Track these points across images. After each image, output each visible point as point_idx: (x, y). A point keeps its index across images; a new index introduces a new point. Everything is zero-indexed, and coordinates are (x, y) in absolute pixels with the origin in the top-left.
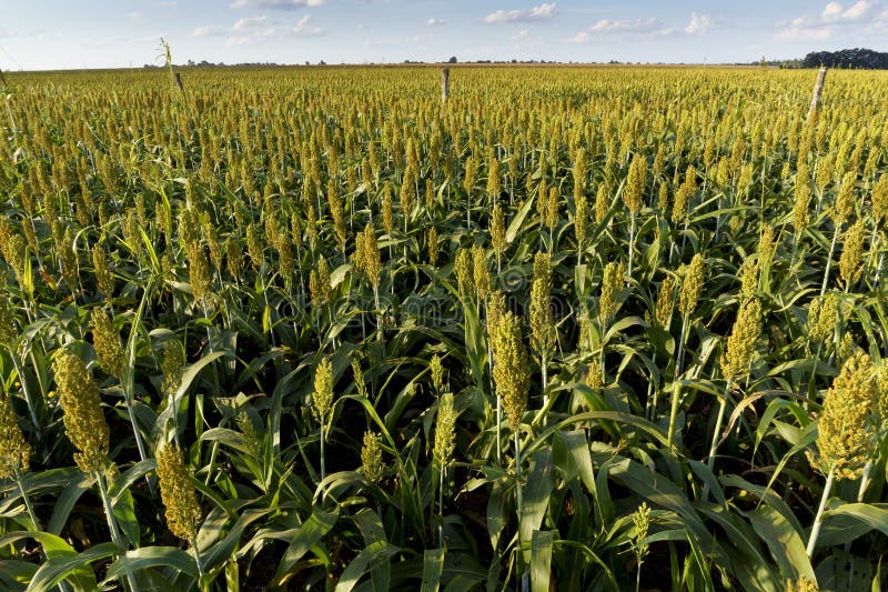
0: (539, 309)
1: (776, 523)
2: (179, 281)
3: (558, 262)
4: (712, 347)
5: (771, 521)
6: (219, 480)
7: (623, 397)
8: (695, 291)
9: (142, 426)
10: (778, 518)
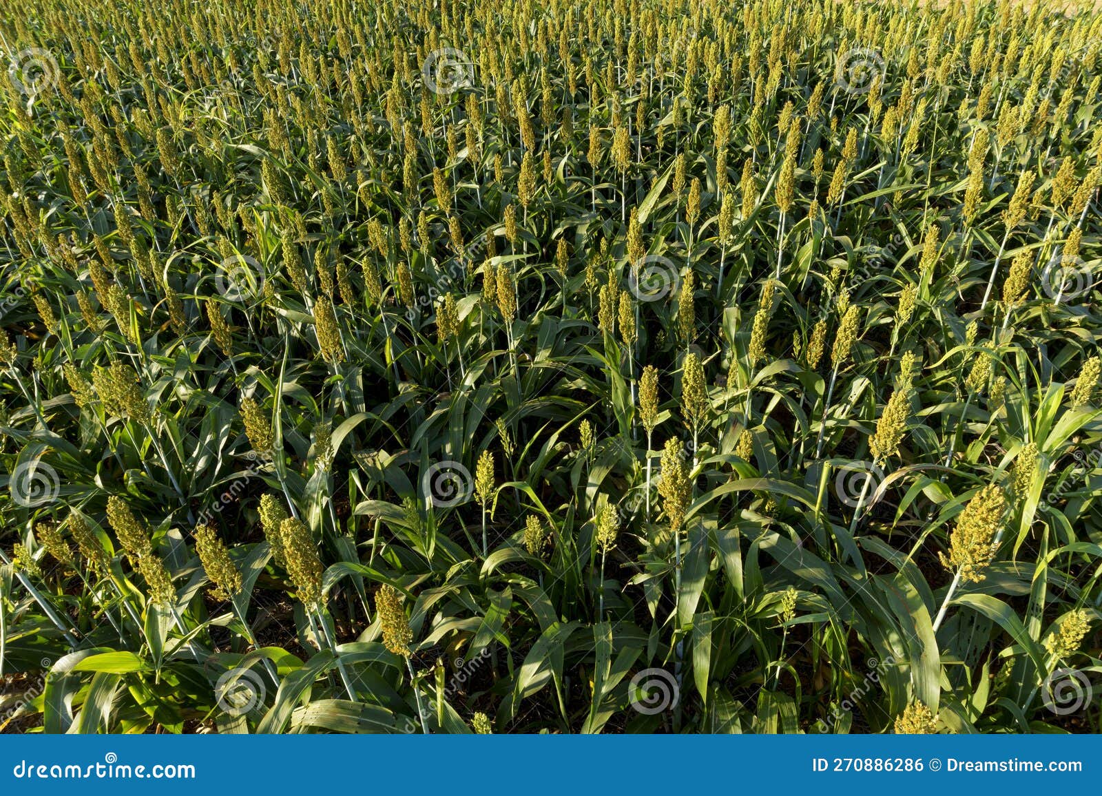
0: (691, 382)
1: (909, 595)
2: (287, 309)
3: (698, 258)
4: (862, 388)
5: (905, 593)
6: (384, 553)
7: (770, 447)
8: (849, 341)
9: (293, 494)
10: (912, 591)
